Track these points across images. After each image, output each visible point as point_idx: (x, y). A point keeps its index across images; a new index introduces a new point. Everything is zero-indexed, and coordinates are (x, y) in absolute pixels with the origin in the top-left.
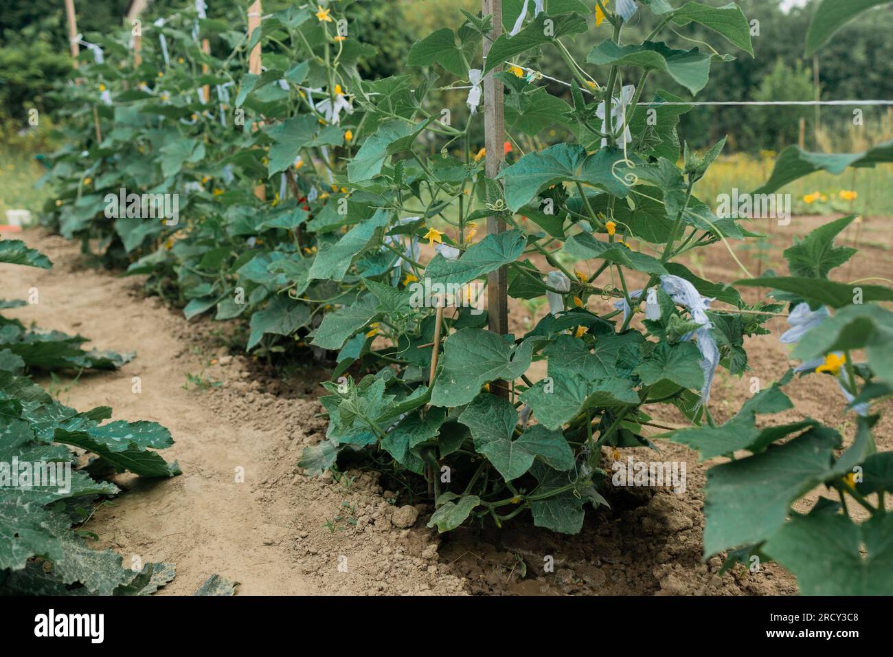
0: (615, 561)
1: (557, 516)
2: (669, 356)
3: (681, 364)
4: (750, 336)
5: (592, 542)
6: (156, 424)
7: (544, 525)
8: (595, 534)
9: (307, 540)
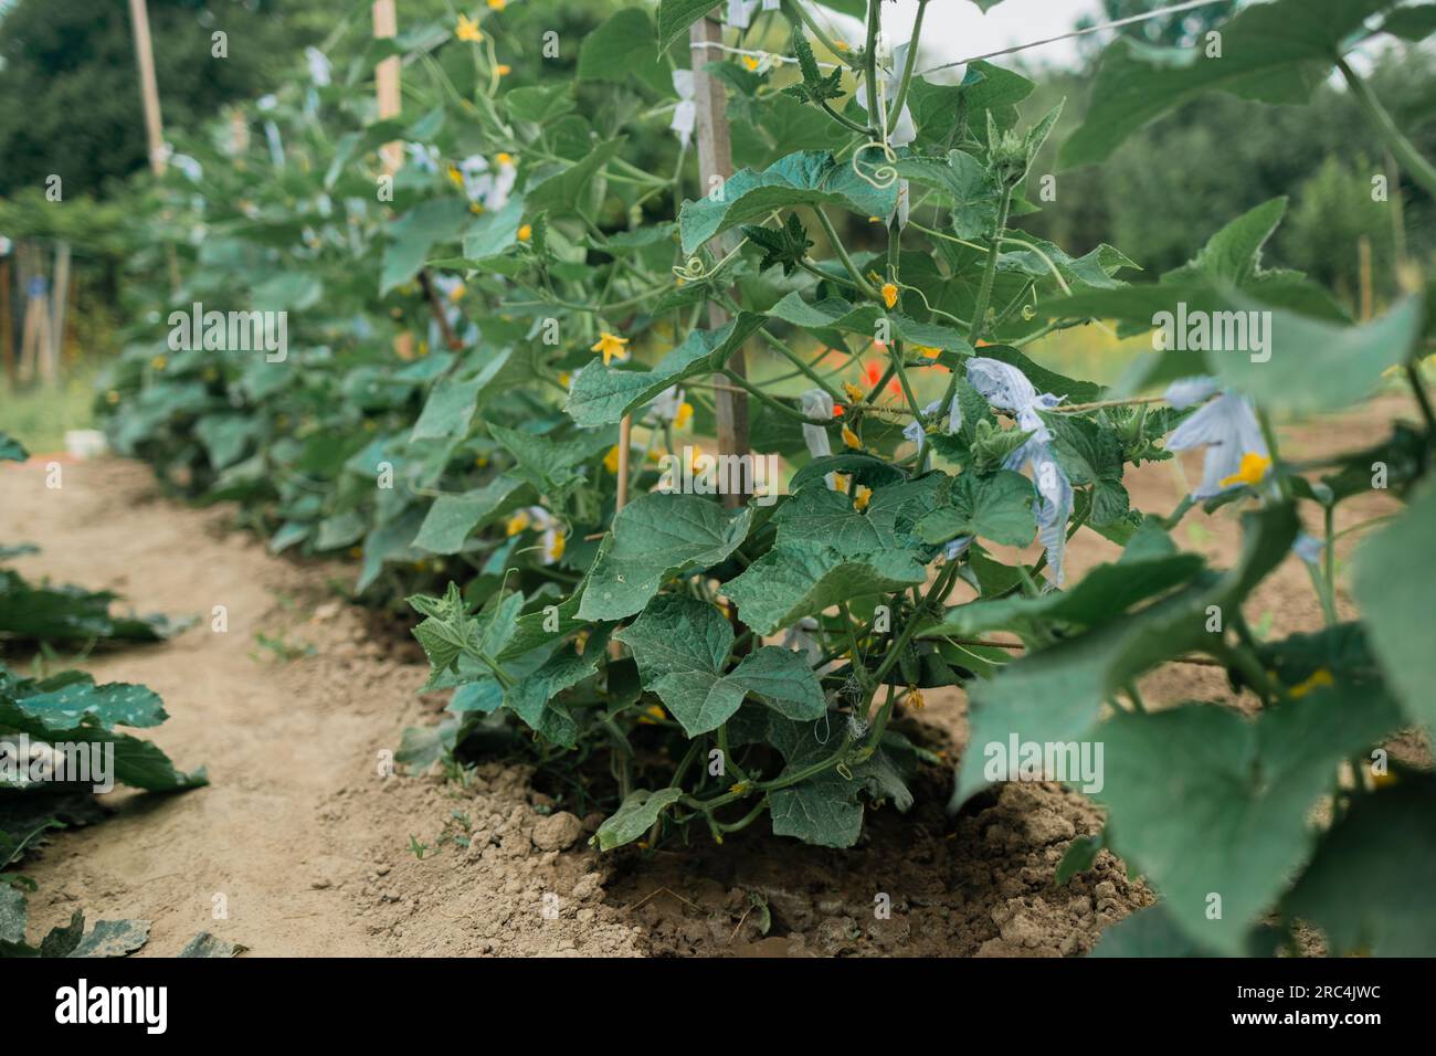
0: (934, 903)
1: (815, 814)
2: (978, 498)
3: (998, 508)
4: (1137, 465)
5: (897, 871)
6: (141, 688)
7: (791, 833)
8: (904, 858)
9: (387, 878)
